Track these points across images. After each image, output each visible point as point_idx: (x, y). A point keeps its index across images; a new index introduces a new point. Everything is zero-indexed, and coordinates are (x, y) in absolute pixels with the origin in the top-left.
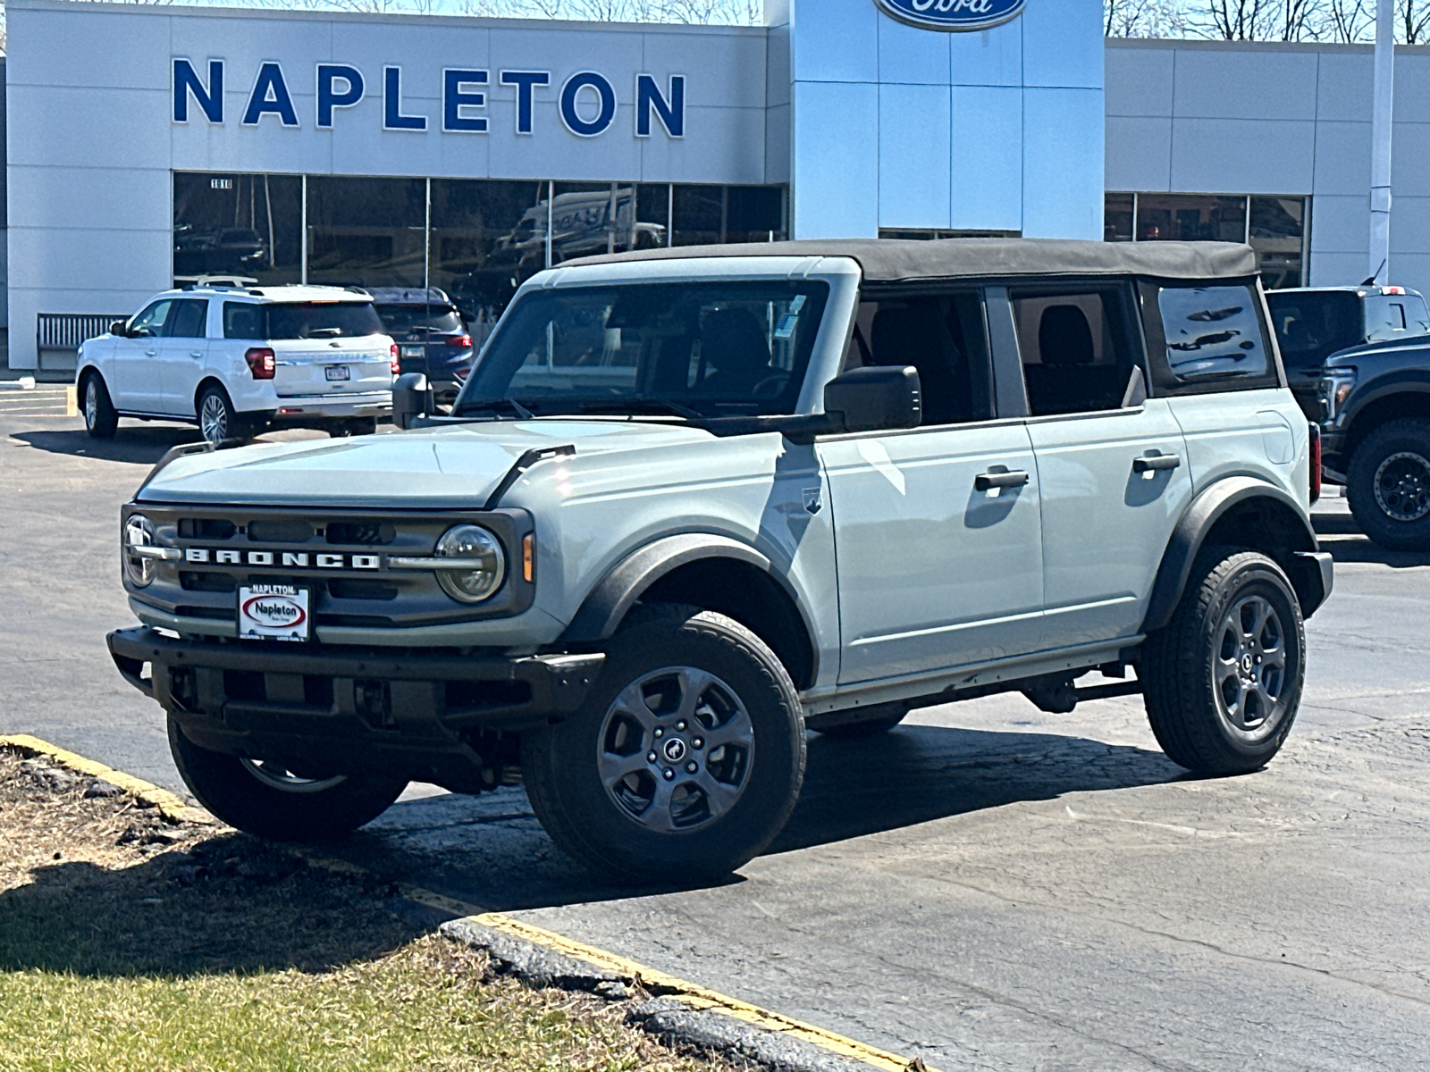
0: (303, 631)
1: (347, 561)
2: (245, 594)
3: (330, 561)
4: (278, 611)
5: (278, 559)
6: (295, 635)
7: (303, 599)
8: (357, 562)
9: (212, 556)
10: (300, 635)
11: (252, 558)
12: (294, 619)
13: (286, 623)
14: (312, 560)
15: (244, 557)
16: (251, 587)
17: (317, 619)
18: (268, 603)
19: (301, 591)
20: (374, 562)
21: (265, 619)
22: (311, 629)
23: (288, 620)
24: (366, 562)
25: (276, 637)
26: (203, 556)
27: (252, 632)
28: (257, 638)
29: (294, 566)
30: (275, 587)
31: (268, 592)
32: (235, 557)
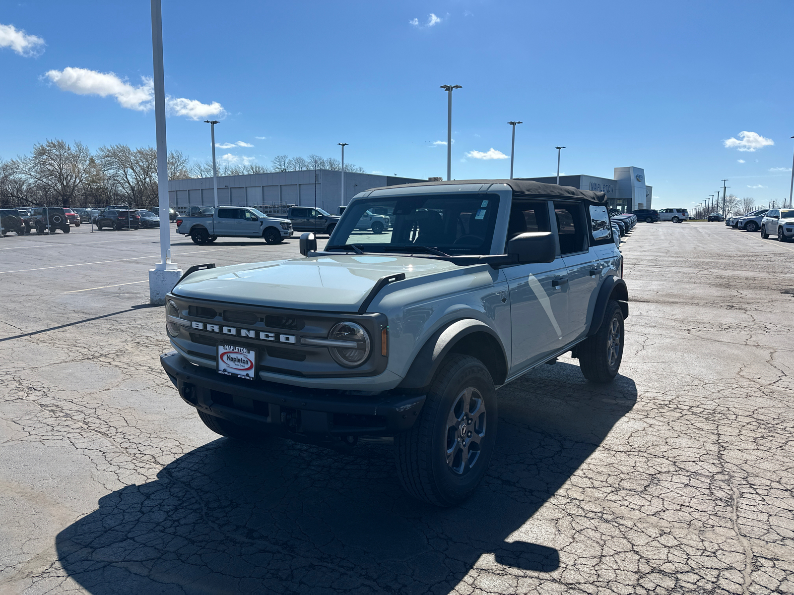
0: (252, 373)
1: (277, 337)
2: (221, 350)
3: (267, 336)
4: (239, 360)
5: (239, 332)
6: (247, 375)
7: (252, 356)
8: (282, 338)
9: (205, 327)
10: (250, 376)
11: (225, 330)
12: (247, 366)
13: (243, 368)
14: (257, 335)
15: (221, 329)
16: (224, 346)
17: (259, 368)
18: (233, 356)
19: (251, 352)
20: (292, 339)
21: (232, 364)
22: (256, 373)
23: (244, 367)
24: (288, 339)
25: (237, 375)
26: (201, 326)
27: (225, 370)
28: (228, 374)
29: (247, 337)
30: (237, 348)
31: (233, 350)
32: (216, 329)
